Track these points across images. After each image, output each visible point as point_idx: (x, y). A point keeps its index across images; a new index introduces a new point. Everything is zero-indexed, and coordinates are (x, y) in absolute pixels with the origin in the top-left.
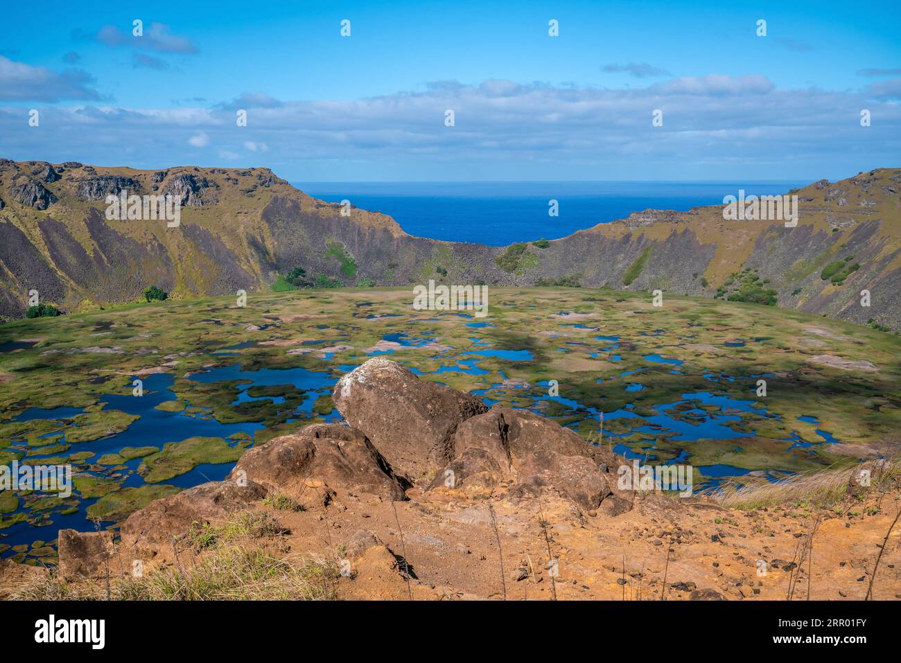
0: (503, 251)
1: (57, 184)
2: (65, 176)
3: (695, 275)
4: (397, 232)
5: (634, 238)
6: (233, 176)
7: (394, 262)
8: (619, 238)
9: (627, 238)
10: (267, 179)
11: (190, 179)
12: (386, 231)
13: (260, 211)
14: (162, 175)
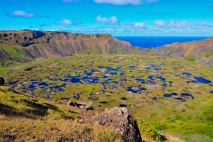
0: (148, 49)
1: (77, 36)
2: (79, 35)
3: (181, 55)
4: (130, 45)
5: (172, 47)
6: (104, 35)
7: (128, 50)
8: (169, 47)
9: (170, 47)
10: (110, 36)
11: (97, 36)
12: (128, 45)
13: (108, 41)
14: (93, 35)
